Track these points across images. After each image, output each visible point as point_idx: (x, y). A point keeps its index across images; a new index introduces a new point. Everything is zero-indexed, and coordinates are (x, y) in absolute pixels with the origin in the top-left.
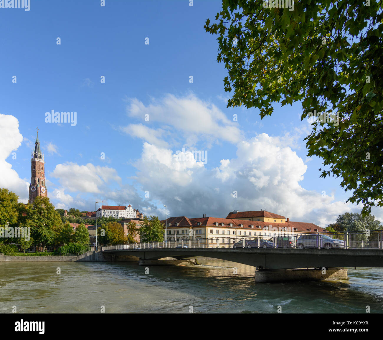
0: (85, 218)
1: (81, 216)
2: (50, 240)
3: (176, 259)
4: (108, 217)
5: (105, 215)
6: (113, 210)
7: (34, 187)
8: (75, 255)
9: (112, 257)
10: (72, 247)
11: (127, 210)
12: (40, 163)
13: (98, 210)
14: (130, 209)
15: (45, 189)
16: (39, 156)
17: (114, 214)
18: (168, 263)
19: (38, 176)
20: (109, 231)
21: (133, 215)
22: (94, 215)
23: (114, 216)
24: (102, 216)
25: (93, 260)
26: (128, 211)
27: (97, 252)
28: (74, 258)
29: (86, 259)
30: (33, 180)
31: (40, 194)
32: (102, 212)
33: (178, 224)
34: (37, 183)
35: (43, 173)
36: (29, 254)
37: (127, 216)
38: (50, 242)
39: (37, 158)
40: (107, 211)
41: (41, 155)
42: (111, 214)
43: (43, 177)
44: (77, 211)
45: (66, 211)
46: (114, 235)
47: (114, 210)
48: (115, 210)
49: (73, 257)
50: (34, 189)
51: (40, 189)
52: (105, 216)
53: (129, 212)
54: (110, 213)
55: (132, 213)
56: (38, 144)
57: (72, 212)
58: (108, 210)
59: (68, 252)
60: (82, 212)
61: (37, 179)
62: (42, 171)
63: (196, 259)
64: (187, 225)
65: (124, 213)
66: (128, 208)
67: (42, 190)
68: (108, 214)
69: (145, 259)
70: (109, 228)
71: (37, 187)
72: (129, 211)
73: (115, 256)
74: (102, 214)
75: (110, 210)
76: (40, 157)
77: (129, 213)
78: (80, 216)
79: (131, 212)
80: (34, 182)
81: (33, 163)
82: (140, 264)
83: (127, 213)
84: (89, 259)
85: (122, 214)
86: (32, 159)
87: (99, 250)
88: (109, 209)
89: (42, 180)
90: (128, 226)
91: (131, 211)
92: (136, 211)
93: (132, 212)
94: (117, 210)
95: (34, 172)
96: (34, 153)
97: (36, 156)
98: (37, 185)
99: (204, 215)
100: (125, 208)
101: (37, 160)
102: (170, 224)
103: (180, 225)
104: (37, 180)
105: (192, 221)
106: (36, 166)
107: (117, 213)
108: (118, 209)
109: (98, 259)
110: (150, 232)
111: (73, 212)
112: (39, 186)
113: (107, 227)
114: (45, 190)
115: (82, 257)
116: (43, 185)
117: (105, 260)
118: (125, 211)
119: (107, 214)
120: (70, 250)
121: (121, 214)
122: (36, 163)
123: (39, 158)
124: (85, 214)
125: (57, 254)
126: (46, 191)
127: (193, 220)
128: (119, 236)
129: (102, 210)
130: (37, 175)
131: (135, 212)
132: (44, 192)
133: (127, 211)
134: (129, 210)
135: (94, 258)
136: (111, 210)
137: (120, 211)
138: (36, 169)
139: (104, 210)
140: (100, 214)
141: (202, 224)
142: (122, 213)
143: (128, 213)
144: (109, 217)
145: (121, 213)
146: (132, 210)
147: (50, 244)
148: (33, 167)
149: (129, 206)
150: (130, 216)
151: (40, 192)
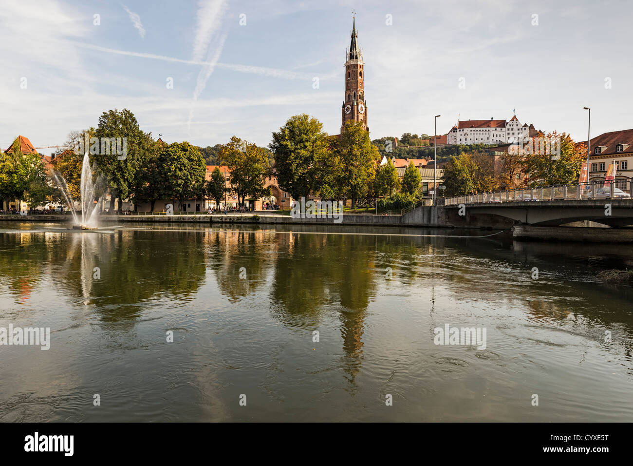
7: (349, 106)
11: (508, 127)
13: (451, 131)
14: (515, 126)
15: (363, 107)
17: (481, 137)
21: (521, 136)
23: (481, 141)
24: (458, 141)
26: (510, 130)
31: (358, 117)
32: (459, 133)
34: (353, 99)
37: (509, 138)
42: (476, 137)
43: (361, 87)
45: (395, 140)
47: (481, 129)
48: (484, 129)
50: (347, 110)
51: (357, 108)
53: (513, 132)
54: (476, 134)
55: (519, 131)
57: (406, 140)
65: (501, 133)
66: (511, 122)
67: (359, 109)
68: (469, 137)
71: (353, 106)
72: (512, 129)
74: (459, 138)
77: (513, 134)
79: (516, 131)
80: (349, 98)
81: (348, 68)
85: (498, 136)
89: (360, 93)
92: (527, 128)
94: (487, 129)
95: (349, 83)
98: (353, 102)
100: (503, 124)
104: (353, 94)
107: (487, 134)
108: (489, 126)
111: (408, 140)
112: (355, 104)
116: (360, 101)
118: (503, 129)
119: (467, 137)
121: (495, 136)
124: (427, 142)
126: (366, 111)
129: (458, 130)
130: (353, 86)
131: (525, 129)
132: (363, 112)
133: (508, 129)
134: (511, 127)
136: (476, 129)
137: (492, 129)
139: (461, 129)
140: (453, 137)
142: (498, 133)
143: (511, 134)
145: (495, 133)
148: (348, 75)
149: (513, 120)
150: (515, 138)
151: (357, 113)
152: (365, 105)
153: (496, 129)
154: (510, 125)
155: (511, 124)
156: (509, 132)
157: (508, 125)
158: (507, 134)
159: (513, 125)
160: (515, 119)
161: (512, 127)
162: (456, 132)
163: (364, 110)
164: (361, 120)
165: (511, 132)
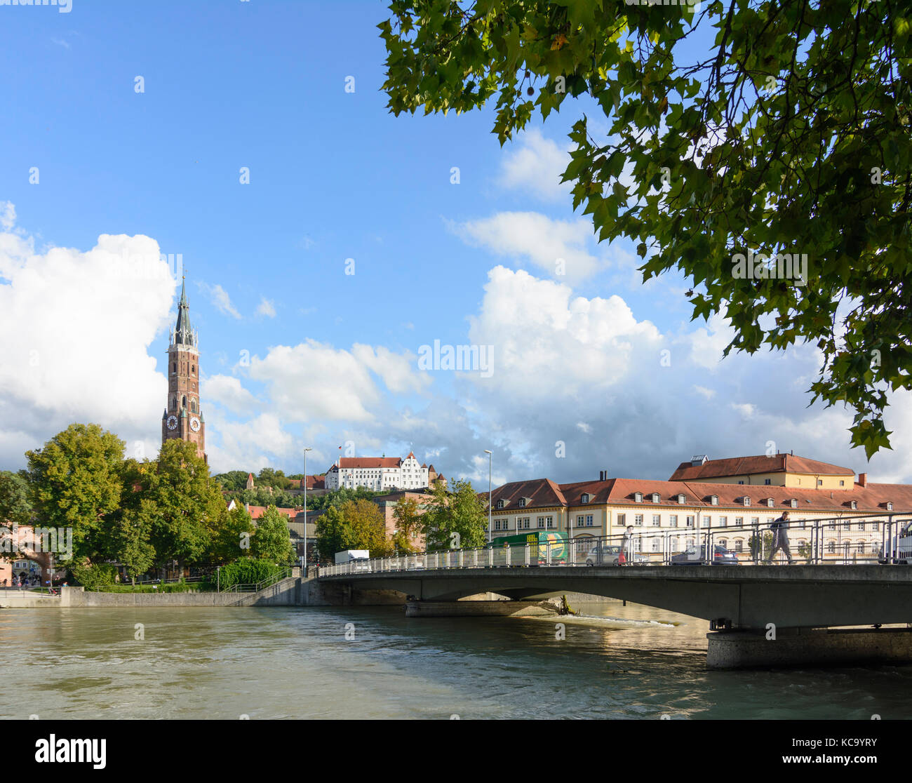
0: (298, 492)
1: (288, 487)
2: (197, 551)
3: (508, 599)
4: (355, 488)
5: (348, 482)
6: (366, 470)
7: (175, 418)
8: (253, 589)
9: (343, 594)
10: (247, 569)
11: (403, 466)
12: (189, 356)
13: (330, 470)
14: (412, 465)
15: (198, 421)
16: (187, 339)
17: (370, 480)
18: (485, 611)
19: (183, 389)
20: (345, 526)
21: (418, 480)
22: (319, 484)
23: (369, 486)
24: (340, 484)
25: (296, 601)
26: (406, 471)
27: (307, 580)
28: (248, 597)
29: (279, 601)
30: (172, 400)
31: (188, 436)
32: (341, 474)
33: (528, 501)
34: (181, 407)
35: (196, 381)
36: (144, 586)
37: (405, 482)
38: (196, 557)
39: (181, 343)
40: (352, 471)
41: (190, 336)
42: (364, 480)
43: (194, 390)
44: (280, 474)
45: (251, 476)
46: (358, 534)
47: (370, 470)
48: (374, 470)
49: (246, 595)
50: (173, 421)
51: (188, 423)
52: (348, 487)
53: (410, 474)
54: (361, 477)
55: (416, 474)
56: (184, 307)
57: (266, 477)
58: (355, 470)
59: (236, 581)
60: (290, 478)
61: (182, 397)
62: (193, 375)
63: (564, 600)
64: (554, 502)
65: (396, 476)
66: (407, 461)
67: (191, 425)
68: (355, 480)
69: (422, 600)
70: (346, 516)
71: (180, 418)
72: (409, 471)
73: (352, 592)
74: (341, 480)
75: (359, 470)
76: (189, 341)
77: (410, 476)
78: (286, 488)
79: (413, 473)
80: (173, 403)
81: (173, 356)
82: (408, 612)
83: (404, 476)
84: (285, 600)
85: (392, 479)
86: (171, 347)
87: (311, 577)
88: (358, 467)
89: (193, 399)
90: (396, 510)
91: (413, 469)
92: (427, 470)
93: (416, 471)
94: (378, 470)
95: (174, 380)
96: (175, 332)
97: (179, 340)
98: (181, 412)
99: (601, 473)
100: (397, 463)
101: (181, 349)
102: (507, 503)
103: (532, 503)
104: (180, 400)
105: (566, 490)
106: (180, 365)
107: (378, 477)
108: (379, 466)
109: (307, 600)
110: (448, 526)
111: (269, 478)
112: (185, 415)
113: (342, 514)
114: (199, 424)
115: (268, 594)
116: (194, 411)
117: (324, 603)
118: (398, 470)
119: (352, 480)
120: (240, 577)
121: (388, 479)
122: (179, 357)
123: (187, 343)
124: (297, 483)
125: (209, 586)
126: (202, 428)
127: (570, 490)
128: (371, 539)
129: (340, 470)
130: (182, 386)
131: (424, 471)
132: (197, 429)
133: (404, 470)
134: (408, 468)
135: (297, 598)
136: (364, 470)
137: (385, 470)
138: (179, 372)
139: (344, 469)
140: (333, 480)
141: (596, 499)
142: (392, 476)
143: (407, 477)
144: (359, 488)
145: (388, 475)
146: (418, 467)
147: (196, 560)
148: (173, 367)
150: (412, 482)
151: (188, 431)
152: (201, 418)
153: (389, 470)
154: (407, 465)
155: (408, 463)
156: (405, 474)
157: (404, 464)
158: (402, 476)
159: (409, 465)
162: (338, 472)
163: (199, 427)
164: (195, 441)
165: (407, 474)
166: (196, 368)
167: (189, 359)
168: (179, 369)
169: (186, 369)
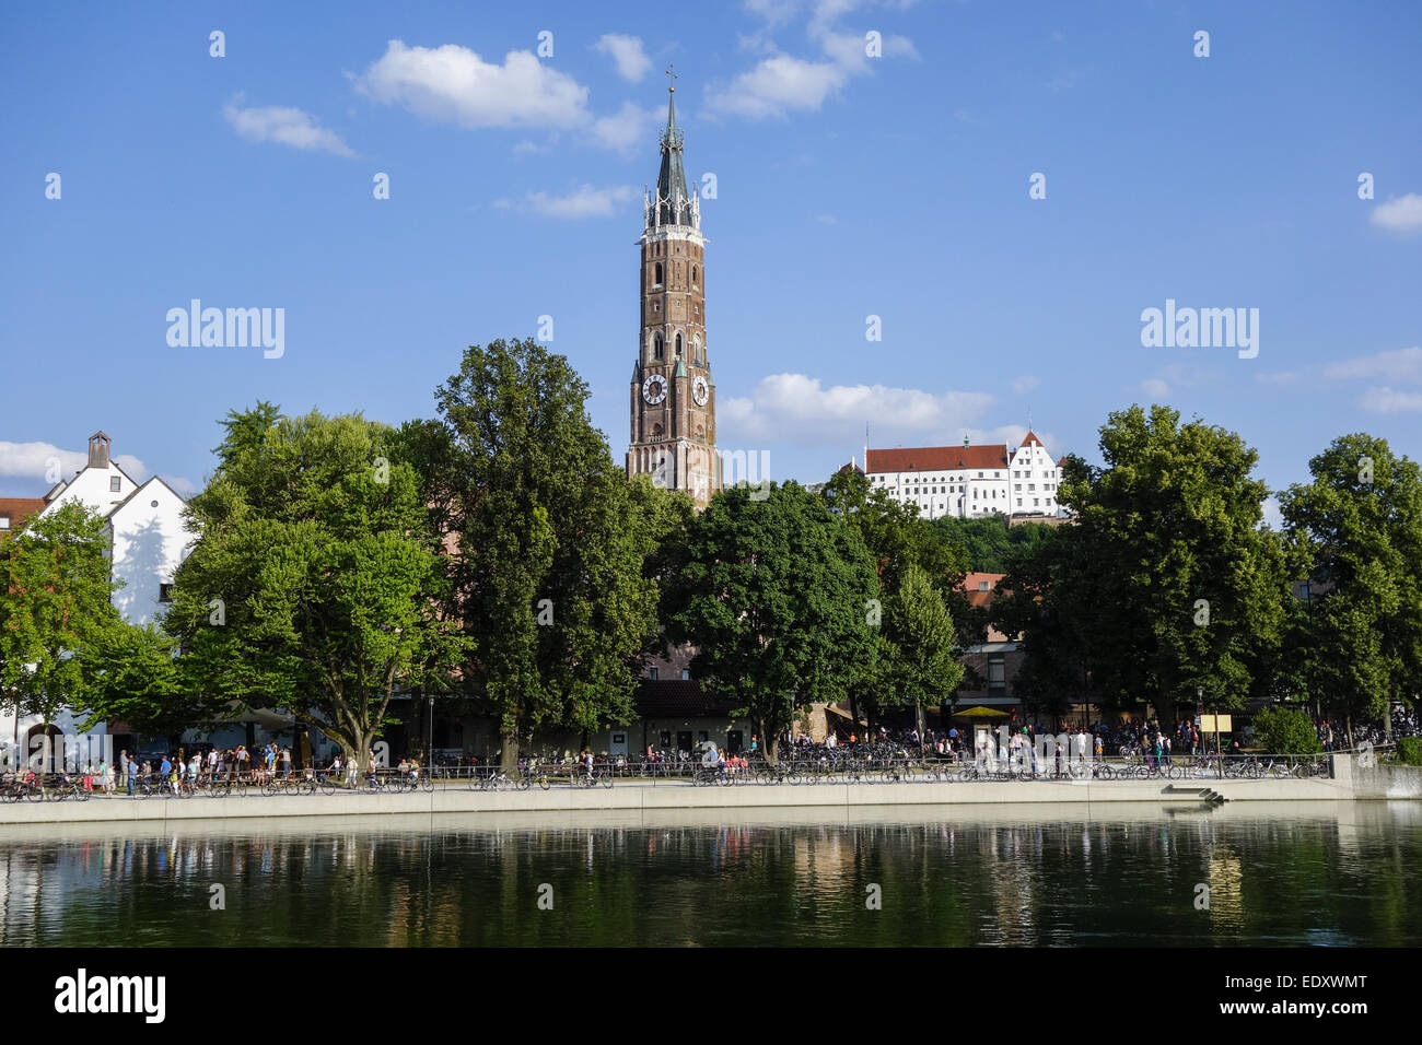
6: (929, 476)
7: (663, 377)
11: (1014, 465)
12: (688, 249)
14: (1034, 462)
15: (705, 385)
16: (682, 213)
17: (938, 499)
19: (677, 316)
26: (1023, 474)
30: (650, 342)
31: (690, 415)
34: (674, 355)
35: (699, 300)
37: (1020, 500)
39: (673, 222)
41: (689, 207)
43: (695, 320)
47: (939, 475)
50: (657, 387)
51: (690, 388)
54: (916, 490)
55: (1046, 481)
56: (674, 149)
61: (675, 334)
62: (695, 288)
65: (1001, 487)
66: (1021, 453)
67: (695, 391)
71: (673, 380)
72: (1028, 474)
76: (688, 220)
77: (1032, 486)
79: (1038, 481)
80: (656, 349)
81: (657, 250)
83: (1018, 487)
85: (990, 494)
94: (957, 473)
95: (657, 301)
97: (667, 216)
98: (675, 367)
100: (1002, 458)
101: (674, 234)
104: (672, 339)
106: (670, 268)
107: (956, 489)
112: (683, 371)
114: (707, 390)
116: (696, 364)
118: (1003, 472)
121: (980, 495)
122: (671, 251)
123: (682, 224)
126: (711, 398)
132: (703, 402)
133: (1017, 474)
134: (1025, 467)
137: (974, 474)
138: (670, 283)
142: (988, 485)
143: (1025, 487)
145: (981, 486)
148: (655, 273)
149: (1027, 443)
150: (1036, 500)
151: (689, 406)
152: (709, 378)
153: (981, 474)
154: (1021, 461)
155: (1025, 457)
156: (1018, 481)
157: (1016, 460)
158: (1013, 488)
159: (1028, 461)
160: (1033, 443)
161: (1028, 468)
163: (707, 395)
164: (699, 427)
165: (1023, 481)
166: (699, 272)
167: (688, 255)
168: (670, 275)
169: (683, 275)
